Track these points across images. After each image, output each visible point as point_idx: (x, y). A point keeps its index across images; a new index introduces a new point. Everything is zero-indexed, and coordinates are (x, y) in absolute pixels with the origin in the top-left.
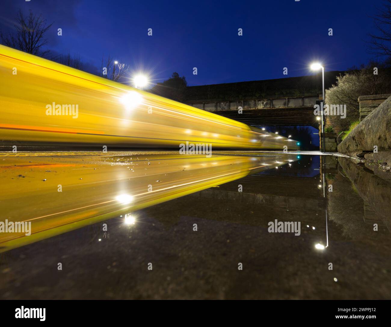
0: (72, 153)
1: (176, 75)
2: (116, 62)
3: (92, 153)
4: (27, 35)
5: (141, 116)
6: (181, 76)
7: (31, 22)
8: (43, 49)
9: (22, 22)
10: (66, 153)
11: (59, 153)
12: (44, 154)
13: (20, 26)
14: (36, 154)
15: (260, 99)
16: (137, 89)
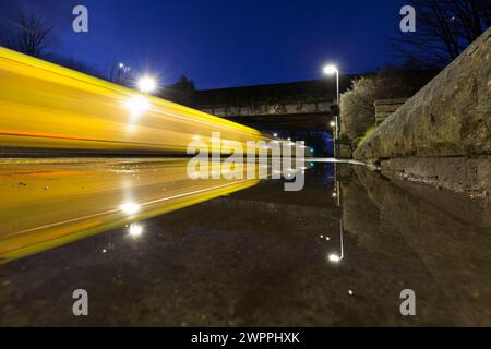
0: (76, 160)
1: (184, 78)
2: (121, 65)
3: (95, 160)
4: (28, 37)
5: (148, 121)
6: (189, 79)
7: (32, 23)
8: (45, 51)
9: (23, 23)
10: (69, 160)
11: (62, 160)
12: (46, 161)
13: (21, 27)
14: (38, 161)
15: (272, 103)
16: (143, 93)
